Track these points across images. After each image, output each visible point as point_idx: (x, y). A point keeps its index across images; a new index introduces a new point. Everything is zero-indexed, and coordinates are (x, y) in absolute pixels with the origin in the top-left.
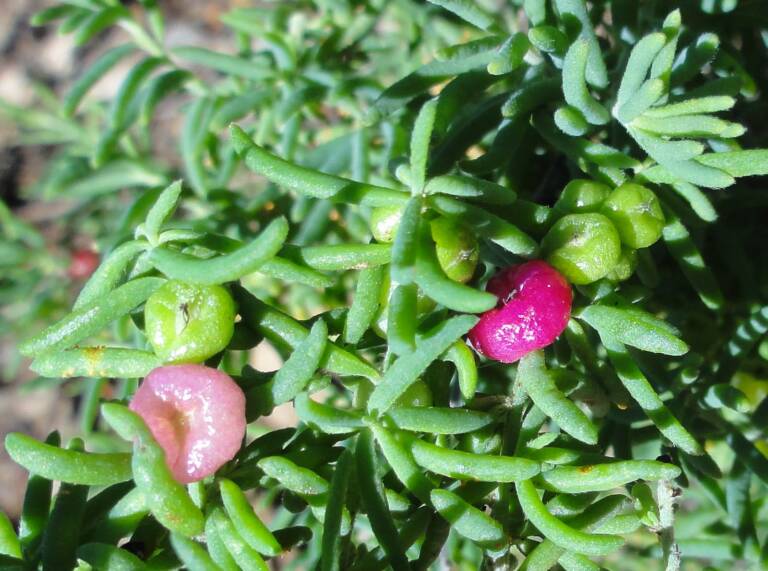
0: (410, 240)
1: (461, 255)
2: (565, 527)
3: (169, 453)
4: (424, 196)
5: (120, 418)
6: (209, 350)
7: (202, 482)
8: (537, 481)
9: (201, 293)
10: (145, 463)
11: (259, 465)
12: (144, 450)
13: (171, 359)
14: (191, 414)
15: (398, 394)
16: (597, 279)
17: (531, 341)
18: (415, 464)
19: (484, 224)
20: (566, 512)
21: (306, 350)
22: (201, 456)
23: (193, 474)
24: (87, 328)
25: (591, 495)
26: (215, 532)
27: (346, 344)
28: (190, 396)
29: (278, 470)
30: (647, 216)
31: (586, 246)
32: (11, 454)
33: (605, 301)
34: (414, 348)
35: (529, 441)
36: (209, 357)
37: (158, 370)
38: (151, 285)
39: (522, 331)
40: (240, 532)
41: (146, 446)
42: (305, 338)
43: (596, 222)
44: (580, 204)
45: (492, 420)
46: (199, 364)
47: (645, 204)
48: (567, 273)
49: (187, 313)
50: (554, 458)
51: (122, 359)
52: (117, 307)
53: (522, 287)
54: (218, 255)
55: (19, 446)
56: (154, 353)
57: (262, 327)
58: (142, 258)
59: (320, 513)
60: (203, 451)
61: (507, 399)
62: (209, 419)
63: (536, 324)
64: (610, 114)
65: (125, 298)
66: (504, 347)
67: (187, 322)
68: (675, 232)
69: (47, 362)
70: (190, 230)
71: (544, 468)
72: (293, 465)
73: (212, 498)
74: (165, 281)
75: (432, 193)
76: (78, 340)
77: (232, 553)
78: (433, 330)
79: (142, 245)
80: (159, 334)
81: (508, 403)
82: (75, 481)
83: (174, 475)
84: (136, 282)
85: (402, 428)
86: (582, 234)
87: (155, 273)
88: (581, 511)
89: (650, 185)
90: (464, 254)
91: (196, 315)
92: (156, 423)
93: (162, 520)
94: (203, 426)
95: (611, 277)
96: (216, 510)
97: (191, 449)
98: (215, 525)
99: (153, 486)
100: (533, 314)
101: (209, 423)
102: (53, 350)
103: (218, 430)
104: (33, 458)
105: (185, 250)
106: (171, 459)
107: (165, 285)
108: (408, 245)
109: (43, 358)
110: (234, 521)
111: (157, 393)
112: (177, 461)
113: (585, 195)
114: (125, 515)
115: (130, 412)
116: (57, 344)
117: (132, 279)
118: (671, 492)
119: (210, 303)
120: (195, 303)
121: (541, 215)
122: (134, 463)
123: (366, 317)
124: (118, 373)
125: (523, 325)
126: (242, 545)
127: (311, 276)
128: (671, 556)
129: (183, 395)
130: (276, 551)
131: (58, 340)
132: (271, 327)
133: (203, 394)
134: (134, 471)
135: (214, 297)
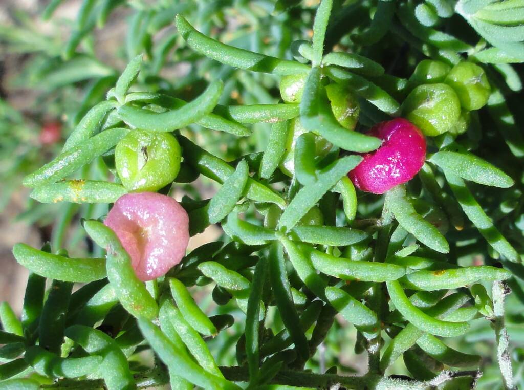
0: (312, 99)
1: (347, 113)
2: (425, 315)
3: (133, 258)
4: (322, 66)
5: (98, 231)
6: (161, 182)
7: (156, 281)
8: (403, 282)
9: (156, 139)
10: (116, 265)
11: (199, 267)
12: (115, 255)
13: (134, 189)
14: (149, 230)
15: (302, 215)
16: (444, 132)
17: (397, 177)
18: (313, 268)
19: (363, 88)
20: (423, 304)
21: (233, 183)
22: (156, 260)
23: (151, 274)
24: (72, 166)
25: (443, 292)
26: (167, 318)
27: (262, 179)
28: (148, 216)
29: (213, 271)
30: (478, 86)
31: (436, 107)
32: (17, 259)
33: (450, 148)
34: (316, 180)
35: (397, 252)
36: (162, 187)
37: (125, 197)
38: (119, 134)
39: (390, 169)
40: (186, 318)
41: (116, 252)
42: (232, 174)
43: (443, 90)
44: (429, 77)
45: (368, 236)
46: (155, 192)
47: (477, 77)
48: (421, 128)
49: (146, 153)
50: (415, 264)
51: (97, 188)
52: (94, 150)
53: (389, 138)
54: (168, 111)
55: (23, 253)
56: (122, 185)
57: (200, 165)
58: (113, 114)
59: (243, 304)
60: (159, 257)
61: (378, 221)
62: (163, 233)
63: (401, 164)
64: (453, 9)
65: (101, 143)
66: (377, 182)
67: (146, 161)
68: (496, 99)
69: (43, 191)
70: (148, 93)
71: (408, 272)
72: (224, 268)
73: (164, 292)
74: (130, 131)
75: (328, 64)
76: (66, 174)
77: (179, 333)
78: (328, 167)
79: (113, 104)
80: (125, 169)
81: (378, 223)
82: (64, 279)
83: (137, 274)
84: (109, 132)
85: (303, 241)
86: (432, 98)
87: (122, 125)
88: (434, 304)
89: (480, 64)
90: (349, 110)
91: (152, 156)
92: (124, 236)
93: (128, 308)
94: (158, 238)
95: (453, 131)
96: (167, 302)
97: (149, 256)
98: (166, 312)
99: (123, 282)
100: (399, 157)
101: (163, 236)
102: (48, 182)
103: (169, 241)
104: (33, 262)
105: (144, 108)
106: (134, 262)
107: (130, 133)
108: (312, 102)
109: (40, 188)
110: (180, 309)
111: (125, 214)
112: (139, 264)
113: (433, 71)
114: (100, 304)
115: (105, 227)
116: (50, 177)
117: (105, 130)
118: (503, 291)
119: (163, 146)
120: (152, 147)
121: (401, 85)
122: (108, 265)
123: (277, 158)
124: (95, 199)
125: (392, 165)
126: (186, 327)
127: (236, 127)
128: (501, 338)
129: (143, 216)
130: (213, 332)
131: (51, 174)
132: (207, 166)
133: (159, 214)
134: (108, 271)
135: (166, 142)
